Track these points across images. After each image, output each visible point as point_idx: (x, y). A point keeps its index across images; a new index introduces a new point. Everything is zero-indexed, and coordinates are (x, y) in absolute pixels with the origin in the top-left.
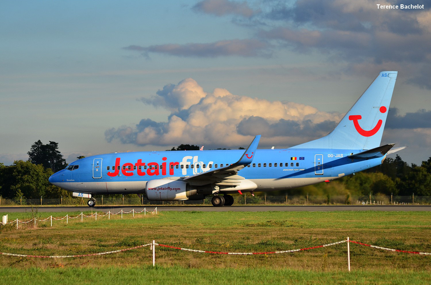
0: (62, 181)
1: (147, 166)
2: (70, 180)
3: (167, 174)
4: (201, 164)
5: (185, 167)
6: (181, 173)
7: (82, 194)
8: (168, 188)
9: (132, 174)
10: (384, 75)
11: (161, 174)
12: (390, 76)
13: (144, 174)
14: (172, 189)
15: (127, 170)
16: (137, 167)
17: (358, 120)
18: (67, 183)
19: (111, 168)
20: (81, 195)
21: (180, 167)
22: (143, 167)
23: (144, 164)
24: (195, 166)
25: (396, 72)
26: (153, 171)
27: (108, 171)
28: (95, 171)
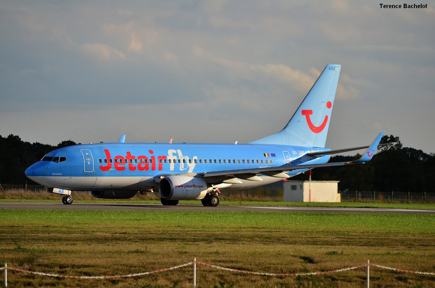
0: (46, 175)
1: (137, 159)
2: (56, 174)
3: (156, 169)
4: (187, 159)
5: (172, 161)
6: (169, 168)
7: (63, 191)
8: (193, 186)
9: (123, 169)
10: (331, 68)
11: (151, 168)
12: (336, 69)
13: (134, 168)
14: (197, 186)
15: (119, 163)
16: (128, 160)
17: (310, 115)
18: (52, 177)
19: (103, 161)
20: (61, 192)
21: (168, 161)
22: (133, 161)
23: (134, 157)
24: (182, 161)
25: (340, 66)
26: (143, 166)
27: (101, 164)
28: (86, 163)
